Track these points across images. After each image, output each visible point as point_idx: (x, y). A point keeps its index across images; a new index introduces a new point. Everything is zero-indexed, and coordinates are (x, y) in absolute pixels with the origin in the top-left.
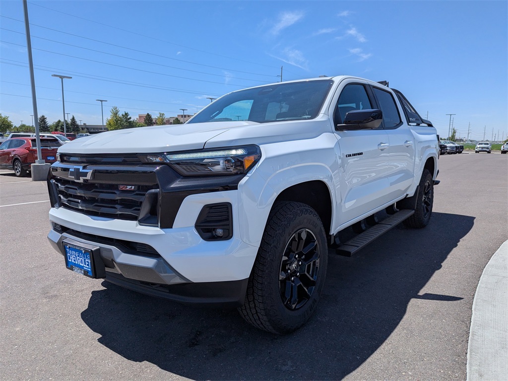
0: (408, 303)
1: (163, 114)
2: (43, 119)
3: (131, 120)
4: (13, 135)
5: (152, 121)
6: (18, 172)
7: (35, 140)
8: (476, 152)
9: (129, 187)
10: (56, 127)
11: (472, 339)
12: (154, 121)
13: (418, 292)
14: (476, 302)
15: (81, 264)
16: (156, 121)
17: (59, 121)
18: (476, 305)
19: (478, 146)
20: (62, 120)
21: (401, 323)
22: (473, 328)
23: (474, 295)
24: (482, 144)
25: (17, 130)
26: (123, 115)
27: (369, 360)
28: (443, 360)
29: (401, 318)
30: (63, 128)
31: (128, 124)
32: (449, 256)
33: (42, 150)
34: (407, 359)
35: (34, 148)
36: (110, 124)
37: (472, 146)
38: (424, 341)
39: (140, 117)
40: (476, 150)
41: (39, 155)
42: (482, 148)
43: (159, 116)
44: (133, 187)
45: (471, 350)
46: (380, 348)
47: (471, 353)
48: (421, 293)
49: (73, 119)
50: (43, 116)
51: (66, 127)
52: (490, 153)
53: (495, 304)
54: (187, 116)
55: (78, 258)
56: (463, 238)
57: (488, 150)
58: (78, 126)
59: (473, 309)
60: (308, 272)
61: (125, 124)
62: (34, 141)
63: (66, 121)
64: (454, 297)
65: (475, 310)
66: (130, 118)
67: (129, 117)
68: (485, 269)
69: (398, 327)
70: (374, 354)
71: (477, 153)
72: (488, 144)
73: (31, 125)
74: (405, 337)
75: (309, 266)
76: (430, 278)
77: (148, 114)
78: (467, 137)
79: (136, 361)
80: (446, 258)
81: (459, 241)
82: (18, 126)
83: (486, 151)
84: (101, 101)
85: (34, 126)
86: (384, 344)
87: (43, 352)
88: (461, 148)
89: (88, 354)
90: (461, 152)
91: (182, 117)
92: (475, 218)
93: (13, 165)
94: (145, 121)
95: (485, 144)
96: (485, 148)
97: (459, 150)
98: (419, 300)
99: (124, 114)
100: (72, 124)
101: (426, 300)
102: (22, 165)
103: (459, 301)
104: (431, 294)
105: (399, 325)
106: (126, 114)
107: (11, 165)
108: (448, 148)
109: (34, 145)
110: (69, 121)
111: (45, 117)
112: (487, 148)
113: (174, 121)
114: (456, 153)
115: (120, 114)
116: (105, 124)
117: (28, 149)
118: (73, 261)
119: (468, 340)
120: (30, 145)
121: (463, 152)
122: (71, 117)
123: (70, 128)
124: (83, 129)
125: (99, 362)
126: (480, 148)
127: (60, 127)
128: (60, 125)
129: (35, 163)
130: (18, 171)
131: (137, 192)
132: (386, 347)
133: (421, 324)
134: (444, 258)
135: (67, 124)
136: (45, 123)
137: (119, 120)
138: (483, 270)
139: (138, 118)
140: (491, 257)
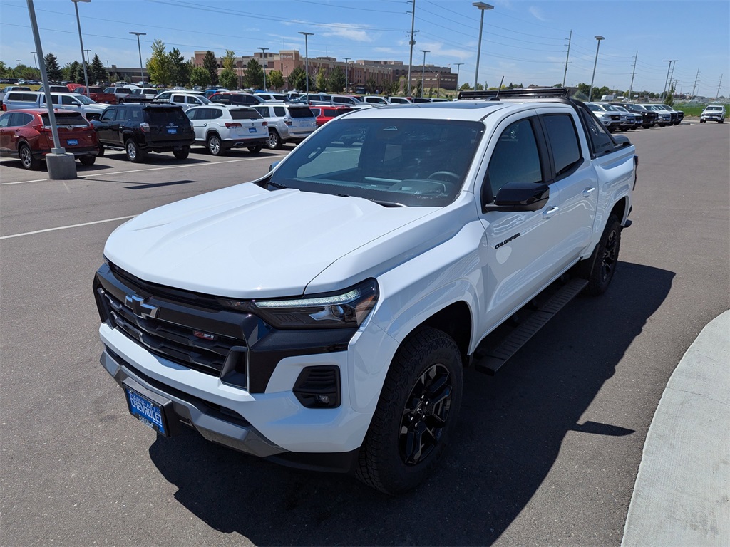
0: (562, 439)
1: (232, 53)
2: (51, 59)
3: (184, 61)
4: (11, 94)
5: (216, 62)
6: (27, 163)
7: (47, 114)
8: (702, 121)
9: (206, 336)
10: (72, 72)
11: (635, 503)
12: (218, 62)
13: (578, 419)
14: (650, 439)
15: (149, 415)
16: (221, 62)
17: (76, 63)
18: (649, 444)
19: (706, 112)
20: (81, 62)
21: (551, 473)
22: (638, 484)
23: (649, 425)
24: (711, 108)
25: (13, 74)
26: (170, 53)
27: (505, 534)
28: (594, 536)
29: (551, 465)
30: (83, 74)
31: (179, 68)
32: (627, 353)
33: (59, 130)
34: (551, 534)
35: (47, 128)
36: (152, 68)
37: (696, 111)
38: (576, 504)
39: (196, 55)
40: (702, 117)
41: (55, 138)
42: (712, 115)
43: (225, 55)
44: (212, 337)
45: (630, 521)
46: (520, 515)
47: (629, 524)
48: (581, 422)
49: (96, 59)
50: (51, 55)
51: (88, 72)
52: (722, 122)
53: (673, 442)
54: (268, 55)
55: (145, 407)
56: (652, 317)
57: (719, 118)
58: (103, 70)
59: (644, 451)
60: (436, 412)
61: (175, 68)
62: (45, 116)
63: (86, 63)
64: (623, 429)
65: (646, 452)
66: (182, 58)
67: (180, 56)
68: (671, 377)
69: (545, 480)
70: (511, 524)
71: (703, 123)
72: (720, 109)
73: (34, 66)
74: (553, 497)
75: (438, 406)
76: (596, 393)
77: (209, 52)
78: (691, 93)
79: (224, 532)
80: (623, 354)
81: (644, 323)
82: (13, 67)
83: (716, 120)
84: (138, 34)
85: (39, 68)
86: (525, 508)
87: (109, 515)
88: (679, 116)
89: (164, 519)
90: (678, 123)
91: (261, 57)
92: (675, 274)
93: (19, 152)
94: (205, 63)
95: (717, 109)
96: (715, 115)
97: (675, 120)
98: (577, 433)
99: (172, 52)
100: (95, 68)
101: (586, 434)
102: (31, 152)
103: (628, 437)
104: (594, 423)
105: (548, 476)
106: (176, 52)
107: (16, 152)
108: (660, 117)
109: (47, 123)
110: (91, 62)
111: (54, 56)
112: (719, 115)
113: (249, 63)
114: (671, 125)
115: (167, 52)
116: (144, 67)
117: (38, 128)
118: (138, 408)
119: (629, 504)
120: (41, 123)
121: (682, 122)
122: (93, 57)
123: (93, 74)
124: (111, 74)
125: (179, 532)
126: (707, 115)
127: (77, 73)
128: (78, 69)
129: (51, 152)
130: (26, 160)
131: (217, 344)
132: (527, 514)
133: (575, 475)
134: (619, 356)
135: (88, 68)
136: (55, 65)
137: (166, 62)
138: (668, 379)
139: (194, 56)
140: (683, 354)
